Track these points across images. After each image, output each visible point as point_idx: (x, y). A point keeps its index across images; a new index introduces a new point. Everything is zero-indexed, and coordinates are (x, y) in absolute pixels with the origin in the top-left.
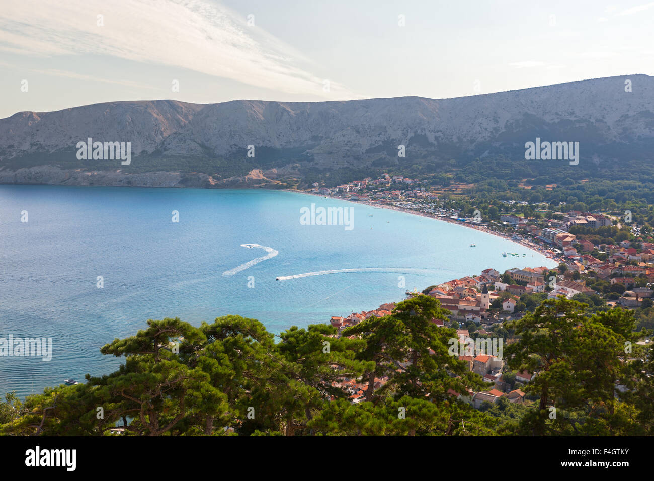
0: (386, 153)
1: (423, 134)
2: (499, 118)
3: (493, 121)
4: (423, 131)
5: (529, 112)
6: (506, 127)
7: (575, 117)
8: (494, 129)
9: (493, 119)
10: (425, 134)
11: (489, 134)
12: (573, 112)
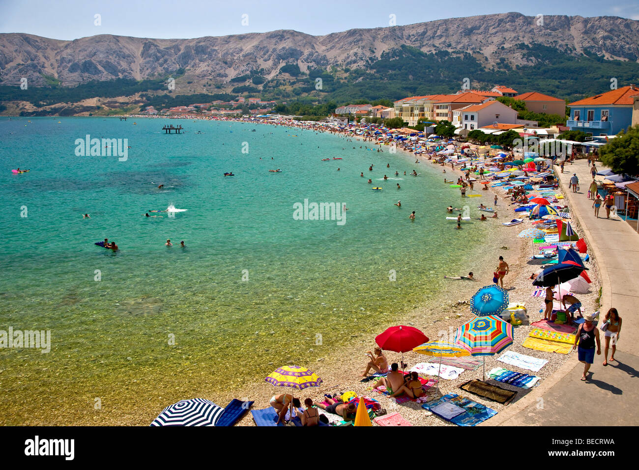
0: (251, 81)
1: (295, 64)
2: (376, 49)
3: (369, 51)
4: (296, 61)
5: (406, 45)
6: (382, 56)
7: (452, 49)
8: (371, 59)
9: (370, 50)
10: (297, 64)
11: (364, 63)
12: (450, 44)
